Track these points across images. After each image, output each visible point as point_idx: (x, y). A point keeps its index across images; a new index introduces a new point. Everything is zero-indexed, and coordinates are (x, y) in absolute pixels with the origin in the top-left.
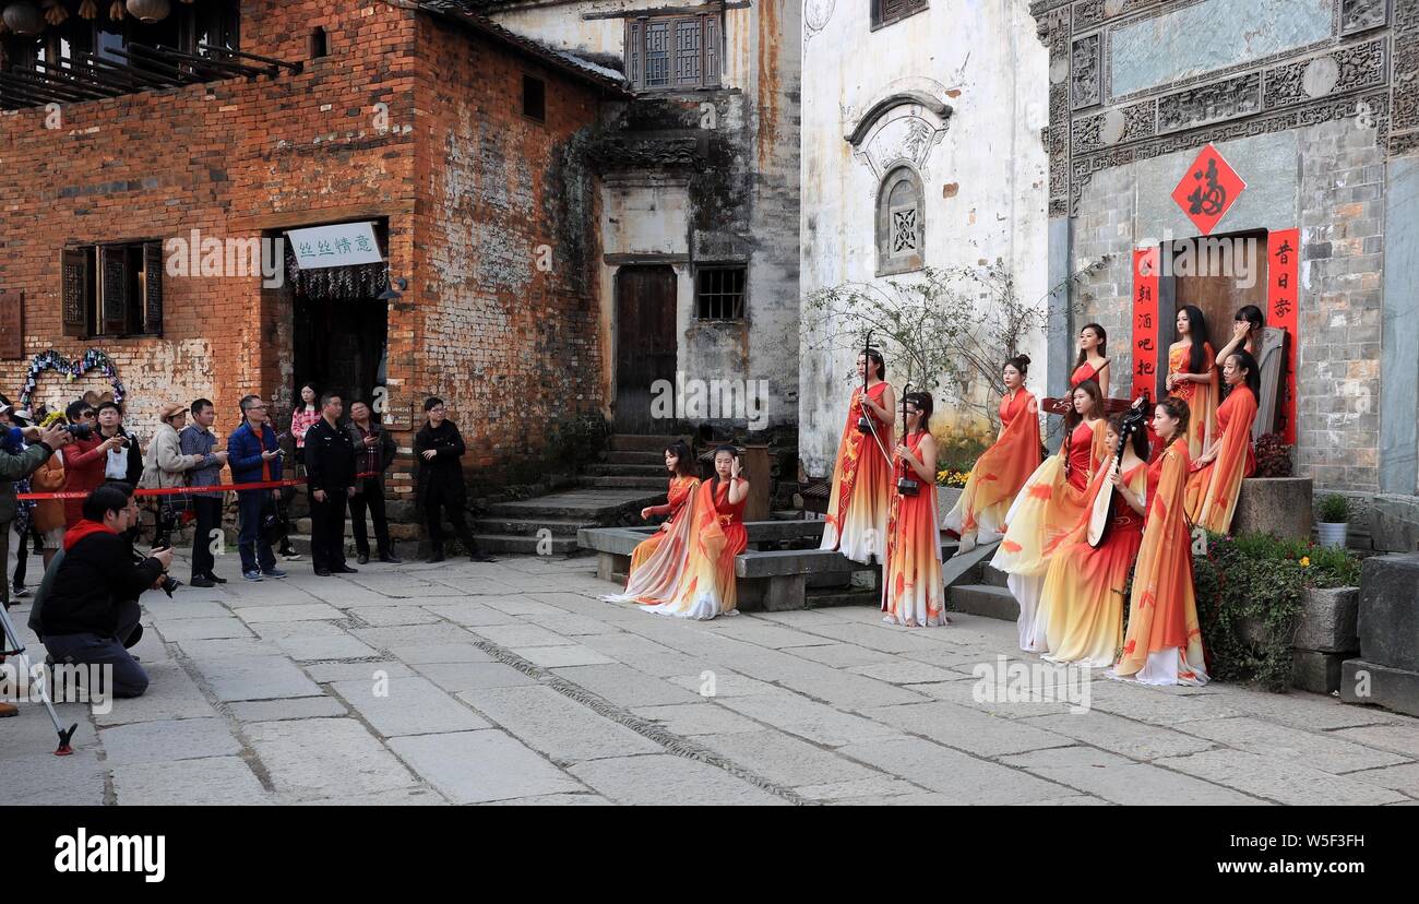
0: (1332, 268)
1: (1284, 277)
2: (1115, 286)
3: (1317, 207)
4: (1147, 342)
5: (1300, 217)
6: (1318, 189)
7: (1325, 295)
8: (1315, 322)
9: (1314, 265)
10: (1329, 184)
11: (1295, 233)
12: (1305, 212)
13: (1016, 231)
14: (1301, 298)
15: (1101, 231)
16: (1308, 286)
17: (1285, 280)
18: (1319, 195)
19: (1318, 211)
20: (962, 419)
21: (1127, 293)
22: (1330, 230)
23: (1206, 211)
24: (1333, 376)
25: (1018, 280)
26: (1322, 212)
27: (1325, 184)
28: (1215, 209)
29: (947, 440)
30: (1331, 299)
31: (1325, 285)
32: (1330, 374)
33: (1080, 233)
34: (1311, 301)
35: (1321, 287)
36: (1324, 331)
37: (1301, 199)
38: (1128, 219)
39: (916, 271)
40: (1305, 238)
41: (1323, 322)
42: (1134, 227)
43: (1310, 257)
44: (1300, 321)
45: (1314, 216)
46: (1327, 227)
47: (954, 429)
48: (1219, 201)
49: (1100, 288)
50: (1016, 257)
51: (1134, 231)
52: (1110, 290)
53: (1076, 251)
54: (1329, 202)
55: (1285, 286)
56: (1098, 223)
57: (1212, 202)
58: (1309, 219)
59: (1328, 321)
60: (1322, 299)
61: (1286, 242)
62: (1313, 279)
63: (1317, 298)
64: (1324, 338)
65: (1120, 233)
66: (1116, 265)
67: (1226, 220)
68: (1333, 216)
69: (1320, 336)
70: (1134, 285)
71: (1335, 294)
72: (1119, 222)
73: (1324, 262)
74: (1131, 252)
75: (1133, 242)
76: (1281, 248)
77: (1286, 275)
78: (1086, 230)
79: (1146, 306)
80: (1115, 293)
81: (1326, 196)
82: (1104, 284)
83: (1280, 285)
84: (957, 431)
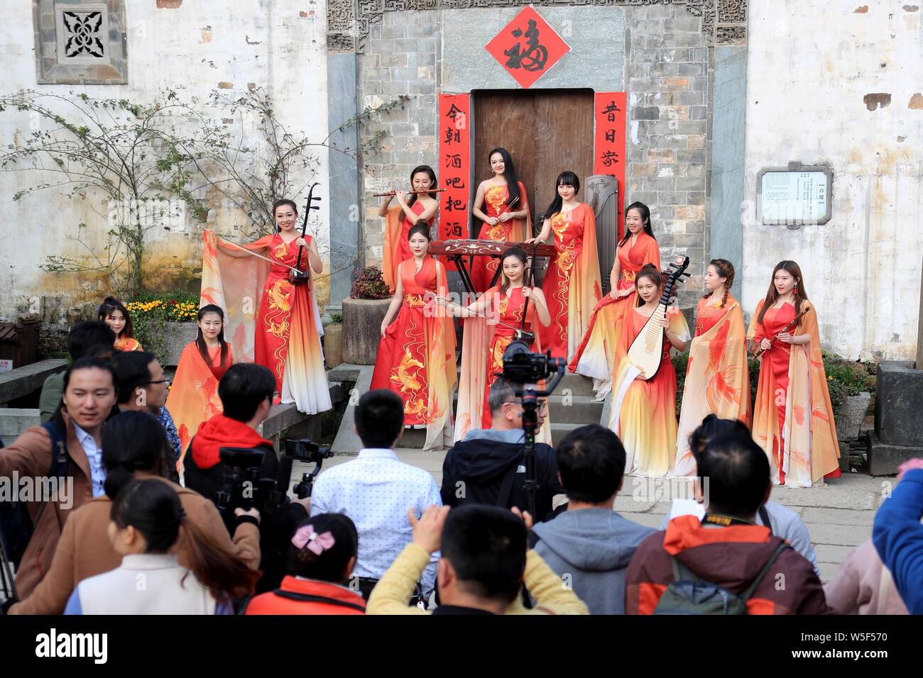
0: (659, 129)
1: (610, 133)
2: (416, 126)
3: (645, 76)
4: (457, 180)
5: (628, 82)
6: (646, 61)
7: (653, 150)
8: (643, 172)
9: (642, 125)
10: (657, 58)
11: (623, 96)
12: (632, 79)
13: (275, 58)
14: (629, 151)
15: (397, 72)
16: (636, 141)
17: (613, 135)
18: (647, 66)
19: (646, 79)
20: (198, 249)
21: (434, 134)
22: (658, 96)
23: (525, 67)
24: (661, 217)
25: (279, 108)
26: (649, 81)
27: (652, 57)
28: (536, 65)
29: (175, 271)
30: (659, 154)
31: (652, 142)
32: (659, 215)
33: (368, 70)
34: (639, 155)
35: (649, 143)
36: (652, 180)
37: (629, 68)
38: (431, 62)
39: (115, 84)
40: (633, 101)
41: (650, 172)
42: (439, 70)
43: (638, 118)
44: (628, 170)
45: (642, 84)
46: (654, 94)
47: (187, 259)
48: (541, 59)
49: (395, 127)
50: (277, 85)
51: (439, 75)
52: (409, 129)
53: (363, 87)
54: (657, 73)
55: (613, 141)
56: (392, 63)
57: (532, 58)
58: (637, 86)
59: (656, 171)
60: (650, 154)
61: (613, 102)
62: (641, 135)
63: (645, 152)
64: (652, 185)
65: (421, 75)
66: (416, 106)
67: (547, 77)
68: (661, 85)
69: (648, 184)
70: (441, 126)
71: (663, 149)
72: (421, 65)
73: (652, 123)
74: (435, 95)
75: (438, 86)
76: (608, 107)
77: (614, 131)
78: (377, 68)
79: (454, 148)
80: (416, 133)
81: (654, 68)
82: (400, 123)
83: (607, 139)
84: (190, 262)
